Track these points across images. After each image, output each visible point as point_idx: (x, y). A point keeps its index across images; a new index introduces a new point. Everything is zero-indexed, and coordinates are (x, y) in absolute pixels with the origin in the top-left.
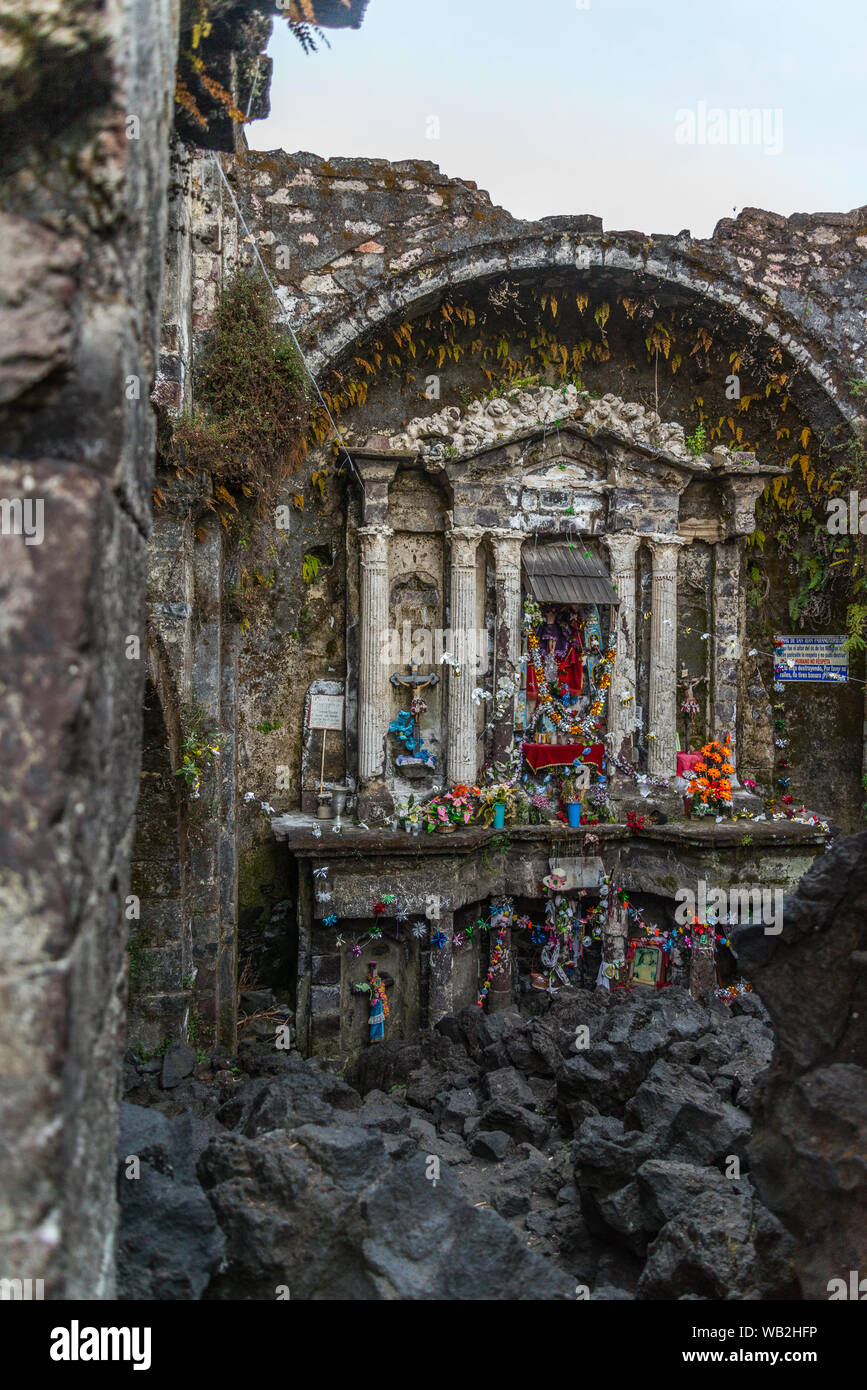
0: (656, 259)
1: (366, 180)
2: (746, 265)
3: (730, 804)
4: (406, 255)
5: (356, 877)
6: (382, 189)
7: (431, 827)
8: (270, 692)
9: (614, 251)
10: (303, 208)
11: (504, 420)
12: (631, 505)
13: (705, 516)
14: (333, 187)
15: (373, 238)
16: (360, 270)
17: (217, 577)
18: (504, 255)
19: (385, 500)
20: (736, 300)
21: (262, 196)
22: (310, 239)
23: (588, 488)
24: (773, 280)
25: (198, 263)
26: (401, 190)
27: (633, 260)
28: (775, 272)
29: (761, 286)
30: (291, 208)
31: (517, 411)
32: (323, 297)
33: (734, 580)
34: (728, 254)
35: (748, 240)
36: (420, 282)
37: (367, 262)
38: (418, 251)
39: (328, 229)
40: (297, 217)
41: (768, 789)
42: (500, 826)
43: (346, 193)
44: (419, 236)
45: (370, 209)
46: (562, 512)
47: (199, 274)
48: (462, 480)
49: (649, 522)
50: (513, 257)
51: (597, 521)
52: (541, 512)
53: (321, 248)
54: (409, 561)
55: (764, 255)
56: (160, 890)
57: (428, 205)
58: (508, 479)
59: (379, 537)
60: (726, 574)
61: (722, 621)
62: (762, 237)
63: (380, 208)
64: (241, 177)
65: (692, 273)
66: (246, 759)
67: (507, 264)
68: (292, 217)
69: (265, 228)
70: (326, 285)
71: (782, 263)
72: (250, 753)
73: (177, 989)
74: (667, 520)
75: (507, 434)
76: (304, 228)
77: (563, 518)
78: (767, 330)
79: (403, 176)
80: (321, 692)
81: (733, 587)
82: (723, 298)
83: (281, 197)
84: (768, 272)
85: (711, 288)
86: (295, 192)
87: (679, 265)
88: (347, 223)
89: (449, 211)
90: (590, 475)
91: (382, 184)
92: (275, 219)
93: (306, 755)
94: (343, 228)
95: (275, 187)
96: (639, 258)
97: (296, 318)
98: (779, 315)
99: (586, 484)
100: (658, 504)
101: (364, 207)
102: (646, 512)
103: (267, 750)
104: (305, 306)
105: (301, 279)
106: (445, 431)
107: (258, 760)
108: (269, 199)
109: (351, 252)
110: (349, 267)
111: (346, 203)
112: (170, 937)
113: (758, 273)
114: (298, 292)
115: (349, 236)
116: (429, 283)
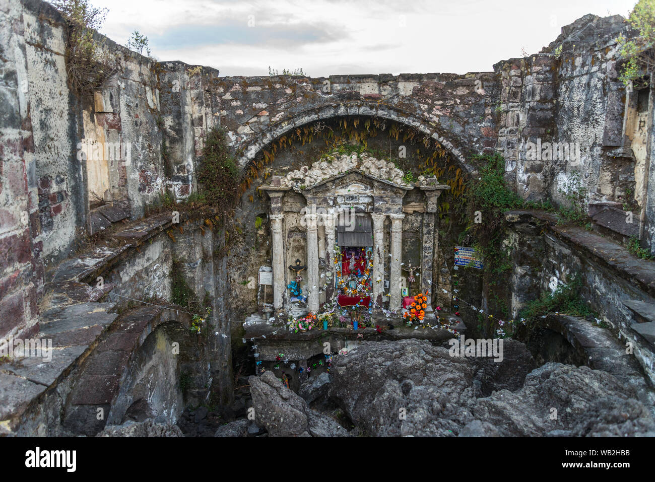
0: (382, 110)
1: (261, 86)
2: (424, 107)
3: (422, 321)
4: (278, 116)
5: (270, 347)
6: (267, 89)
7: (296, 331)
8: (245, 270)
9: (363, 108)
10: (236, 100)
11: (325, 172)
12: (381, 203)
13: (419, 201)
14: (247, 90)
15: (265, 109)
16: (260, 123)
17: (210, 246)
18: (316, 113)
19: (279, 205)
20: (418, 124)
21: (220, 96)
22: (240, 112)
23: (365, 194)
24: (437, 113)
25: (196, 131)
26: (275, 89)
27: (372, 111)
28: (438, 109)
29: (431, 116)
30: (231, 100)
31: (331, 167)
32: (246, 135)
33: (432, 228)
34: (416, 103)
35: (425, 96)
36: (283, 127)
37: (262, 119)
38: (283, 113)
39: (246, 107)
40: (234, 103)
41: (449, 310)
42: (326, 328)
43: (252, 92)
44: (283, 107)
45: (262, 97)
46: (355, 204)
47: (196, 135)
48: (309, 196)
49: (389, 209)
50: (320, 114)
51: (370, 207)
52: (345, 204)
53: (244, 115)
54: (294, 222)
55: (433, 102)
56: (193, 359)
57: (286, 94)
58: (329, 194)
59: (277, 220)
60: (428, 225)
61: (426, 245)
62: (432, 94)
63: (266, 97)
64: (212, 90)
65: (398, 114)
66: (237, 295)
67: (318, 117)
68: (232, 104)
69: (223, 109)
70: (247, 130)
71: (441, 105)
72: (238, 293)
73: (202, 388)
74: (397, 208)
75: (327, 177)
76: (237, 108)
77: (355, 206)
78: (432, 136)
79: (275, 83)
80: (264, 271)
81: (431, 231)
82: (412, 124)
83: (228, 96)
84: (434, 109)
85: (407, 120)
86: (233, 94)
87: (392, 112)
88: (254, 104)
89: (295, 95)
90: (366, 188)
91: (267, 87)
92: (226, 105)
93: (259, 294)
94: (252, 107)
95: (225, 92)
96: (374, 110)
97: (236, 143)
98: (438, 129)
99: (364, 192)
100: (393, 202)
101: (260, 97)
102: (387, 205)
103: (245, 291)
104: (240, 139)
105: (237, 128)
106: (302, 177)
107: (242, 295)
108: (223, 97)
109: (256, 116)
110: (255, 122)
111: (253, 96)
112: (198, 372)
113: (430, 111)
114: (236, 133)
115: (255, 109)
116: (286, 127)
